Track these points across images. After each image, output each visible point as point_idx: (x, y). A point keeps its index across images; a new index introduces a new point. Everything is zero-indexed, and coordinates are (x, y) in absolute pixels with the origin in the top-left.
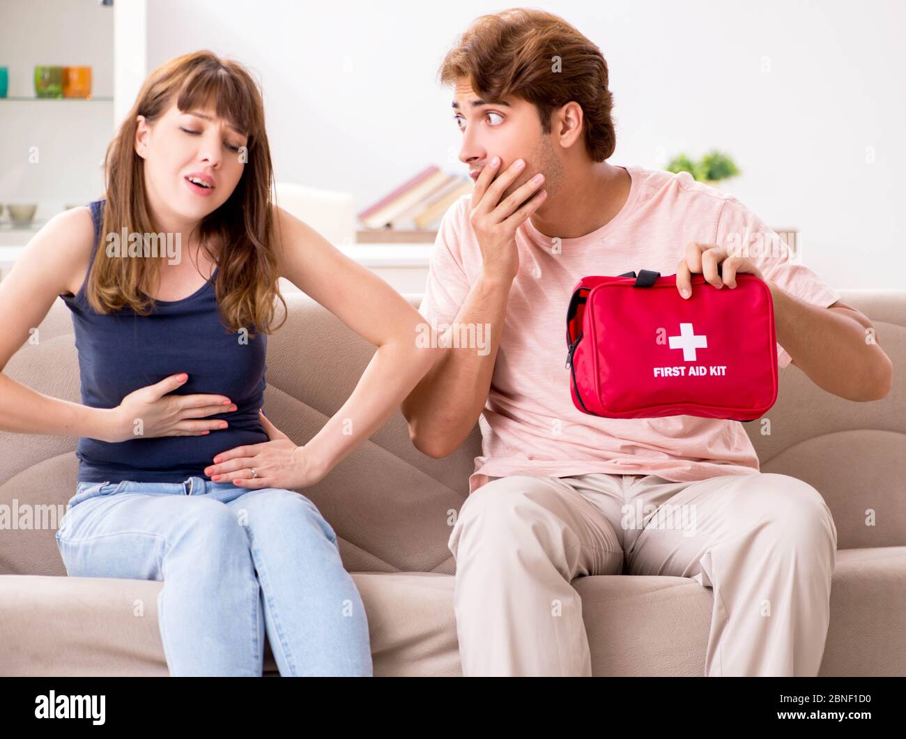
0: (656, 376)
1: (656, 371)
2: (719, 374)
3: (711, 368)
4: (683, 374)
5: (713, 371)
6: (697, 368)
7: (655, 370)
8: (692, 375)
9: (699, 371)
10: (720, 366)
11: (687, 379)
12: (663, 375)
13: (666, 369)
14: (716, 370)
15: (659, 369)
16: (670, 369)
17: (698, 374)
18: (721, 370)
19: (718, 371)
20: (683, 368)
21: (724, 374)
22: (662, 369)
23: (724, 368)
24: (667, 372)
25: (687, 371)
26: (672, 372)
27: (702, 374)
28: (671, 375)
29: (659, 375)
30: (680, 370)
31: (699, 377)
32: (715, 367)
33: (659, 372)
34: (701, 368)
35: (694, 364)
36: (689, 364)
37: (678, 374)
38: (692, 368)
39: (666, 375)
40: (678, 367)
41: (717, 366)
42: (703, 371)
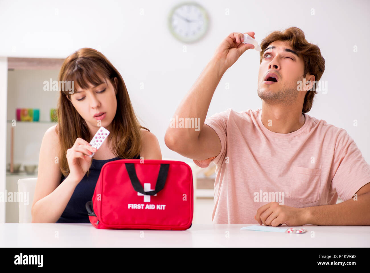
0: (129, 208)
1: (129, 206)
2: (161, 209)
3: (157, 205)
4: (143, 208)
5: (158, 207)
6: (150, 205)
8: (147, 209)
9: (151, 207)
10: (162, 204)
11: (144, 210)
12: (132, 208)
13: (134, 205)
14: (160, 207)
15: (131, 204)
16: (136, 205)
17: (150, 208)
18: (163, 207)
19: (161, 207)
20: (143, 205)
21: (164, 209)
22: (132, 205)
23: (164, 206)
25: (145, 207)
26: (137, 207)
28: (136, 208)
29: (131, 208)
30: (141, 206)
31: (151, 210)
32: (159, 205)
33: (131, 206)
34: (153, 205)
35: (149, 203)
36: (146, 204)
37: (140, 208)
38: (147, 205)
39: (134, 208)
40: (140, 204)
41: (161, 205)
42: (153, 207)
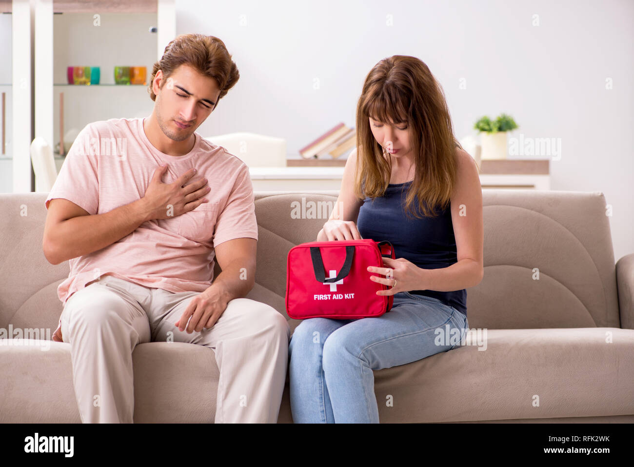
0: (315, 299)
2: (350, 298)
4: (330, 298)
5: (346, 296)
6: (337, 295)
7: (315, 296)
8: (335, 299)
11: (332, 301)
12: (318, 299)
13: (320, 295)
14: (349, 296)
18: (351, 296)
20: (329, 295)
21: (353, 297)
22: (318, 296)
23: (353, 294)
24: (321, 297)
25: (332, 297)
27: (340, 298)
28: (323, 299)
29: (317, 299)
30: (328, 297)
31: (339, 300)
34: (339, 295)
35: (336, 293)
36: (333, 293)
37: (327, 298)
38: (334, 295)
39: (321, 299)
40: (327, 295)
41: (348, 293)
42: (341, 297)
